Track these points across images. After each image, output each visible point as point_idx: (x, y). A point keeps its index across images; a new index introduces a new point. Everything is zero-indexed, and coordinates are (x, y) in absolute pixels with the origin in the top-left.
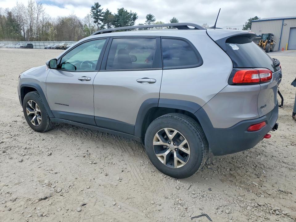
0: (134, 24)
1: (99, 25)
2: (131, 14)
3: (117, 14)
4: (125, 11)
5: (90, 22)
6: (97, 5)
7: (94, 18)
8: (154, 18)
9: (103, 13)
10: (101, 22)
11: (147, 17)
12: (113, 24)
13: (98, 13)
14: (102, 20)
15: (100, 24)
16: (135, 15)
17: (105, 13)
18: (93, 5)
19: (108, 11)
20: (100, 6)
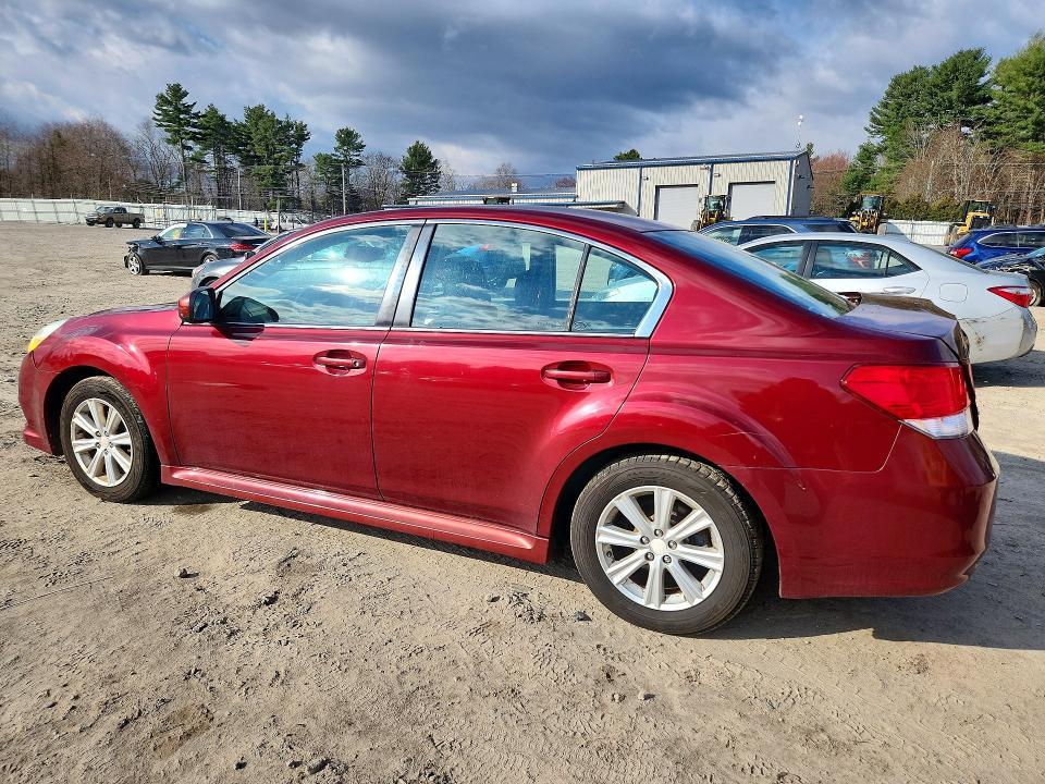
0: (299, 155)
1: (186, 151)
2: (289, 126)
3: (244, 122)
4: (269, 113)
5: (156, 142)
6: (177, 92)
7: (166, 130)
8: (359, 140)
9: (196, 116)
10: (190, 143)
11: (339, 137)
12: (236, 151)
13: (181, 116)
14: (194, 137)
15: (190, 148)
16: (302, 128)
17: (203, 116)
18: (163, 90)
19: (213, 111)
20: (185, 94)
